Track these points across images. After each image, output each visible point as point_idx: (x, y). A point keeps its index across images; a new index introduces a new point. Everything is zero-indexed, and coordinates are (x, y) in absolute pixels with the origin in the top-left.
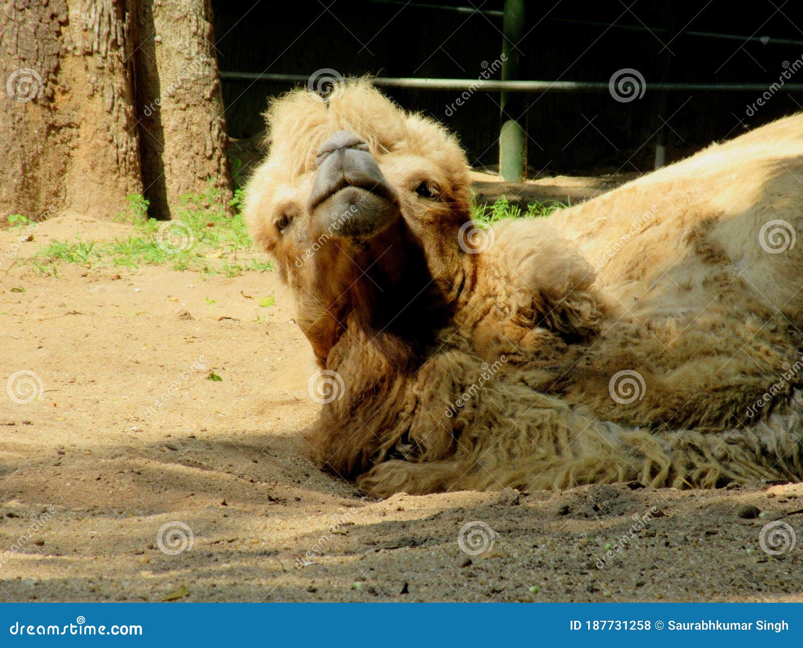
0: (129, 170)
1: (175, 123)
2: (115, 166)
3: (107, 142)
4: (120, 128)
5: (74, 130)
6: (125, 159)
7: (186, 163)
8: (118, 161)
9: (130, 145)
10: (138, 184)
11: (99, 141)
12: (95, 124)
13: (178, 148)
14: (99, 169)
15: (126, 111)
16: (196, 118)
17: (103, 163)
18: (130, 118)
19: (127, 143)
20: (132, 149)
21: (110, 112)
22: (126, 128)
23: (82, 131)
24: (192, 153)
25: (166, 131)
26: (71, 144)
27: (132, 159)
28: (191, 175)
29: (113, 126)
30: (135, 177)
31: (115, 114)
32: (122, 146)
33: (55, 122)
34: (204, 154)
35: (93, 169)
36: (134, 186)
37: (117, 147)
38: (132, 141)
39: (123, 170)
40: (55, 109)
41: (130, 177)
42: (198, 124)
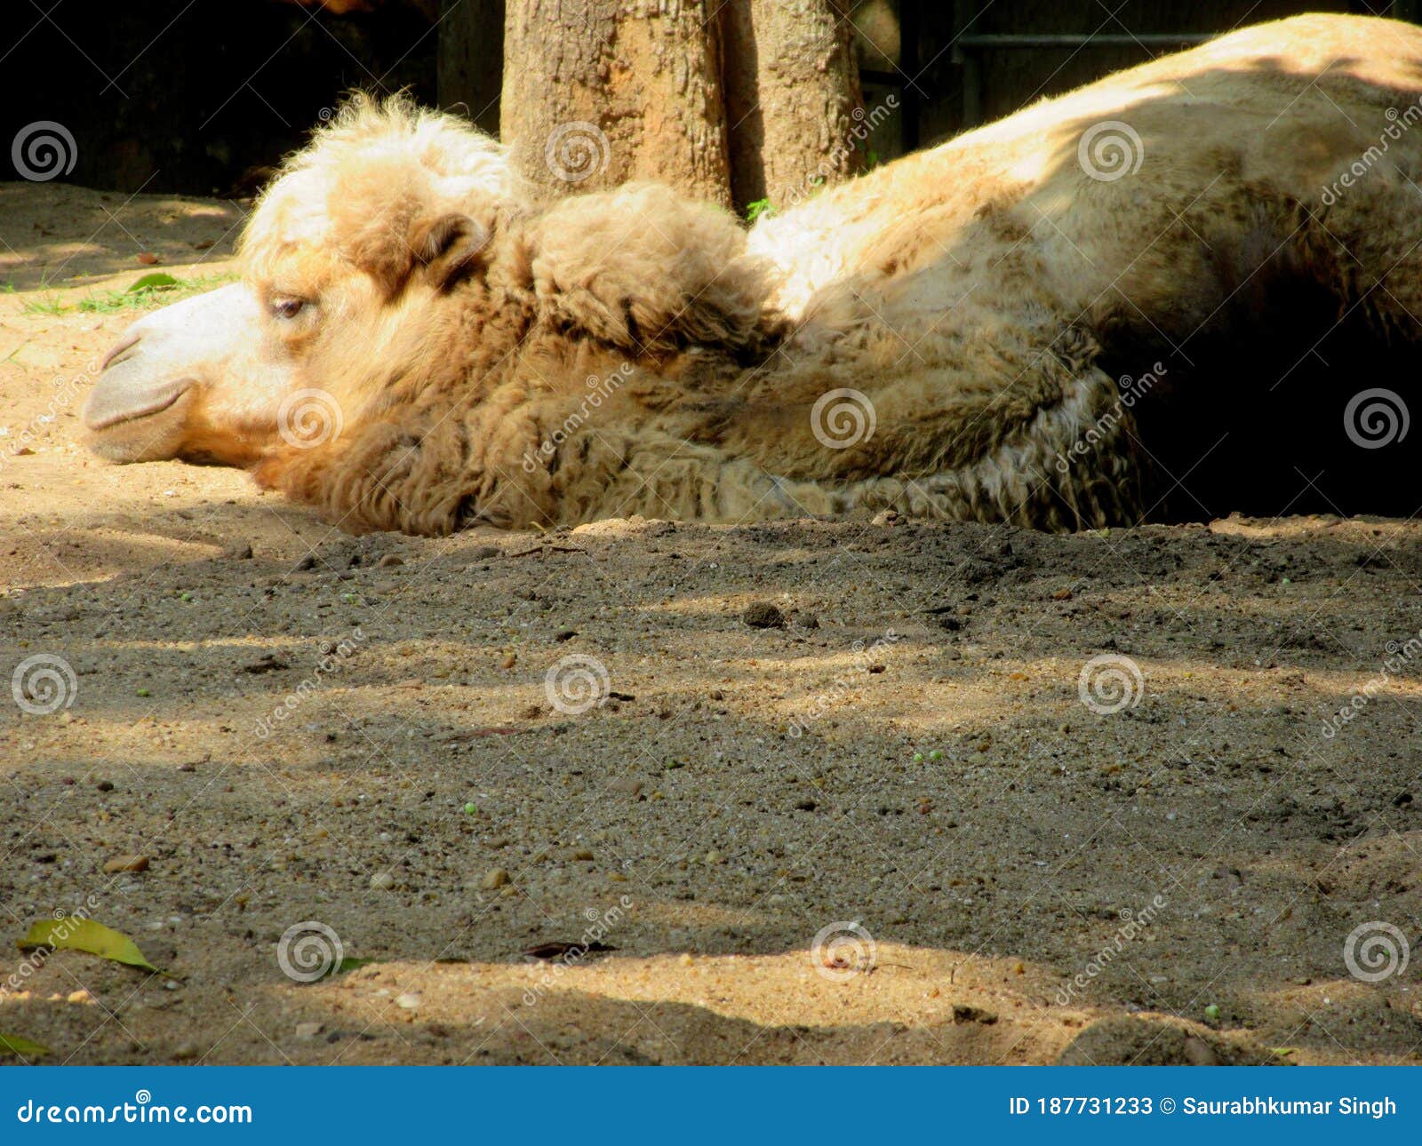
0: (709, 172)
1: (779, 106)
2: (689, 167)
3: (679, 135)
4: (697, 115)
5: (637, 120)
6: (702, 157)
7: (793, 160)
8: (693, 160)
9: (710, 137)
10: (721, 191)
11: (668, 134)
12: (663, 111)
13: (782, 139)
14: (669, 172)
15: (704, 92)
16: (806, 98)
17: (674, 164)
18: (712, 101)
19: (706, 135)
20: (713, 143)
21: (682, 94)
22: (705, 115)
23: (647, 122)
24: (800, 146)
25: (767, 118)
26: (632, 140)
27: (713, 156)
28: (800, 176)
29: (687, 113)
30: (718, 181)
31: (689, 95)
32: (699, 139)
33: (611, 110)
34: (818, 146)
35: (661, 171)
36: (716, 193)
37: (693, 141)
38: (713, 132)
39: (700, 173)
40: (611, 93)
41: (710, 182)
42: (810, 106)
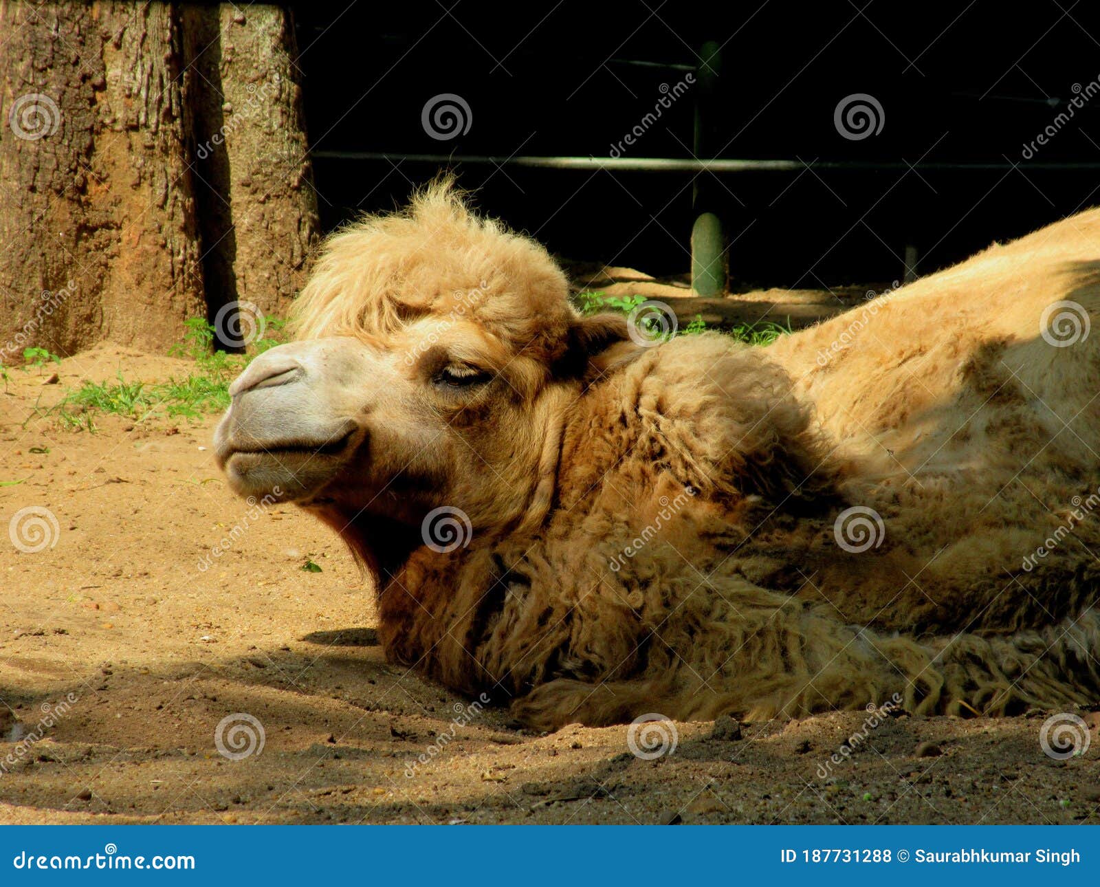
0: (189, 285)
1: (251, 221)
2: (169, 280)
3: (158, 248)
4: (176, 229)
5: (114, 232)
6: (182, 271)
7: (266, 275)
8: (173, 273)
9: (189, 251)
10: (200, 304)
11: (147, 246)
12: (142, 223)
13: (255, 254)
14: (147, 284)
15: (183, 205)
16: (279, 215)
17: (153, 276)
18: (190, 215)
19: (185, 248)
20: (192, 256)
21: (162, 207)
22: (184, 229)
23: (124, 232)
24: (274, 261)
25: (238, 233)
26: (108, 251)
27: (192, 270)
28: (273, 290)
29: (167, 225)
30: (196, 294)
31: (169, 209)
32: (179, 253)
33: (88, 221)
34: (290, 263)
35: (139, 284)
36: (195, 306)
37: (172, 254)
38: (192, 245)
39: (179, 285)
40: (88, 204)
41: (190, 295)
42: (283, 222)
